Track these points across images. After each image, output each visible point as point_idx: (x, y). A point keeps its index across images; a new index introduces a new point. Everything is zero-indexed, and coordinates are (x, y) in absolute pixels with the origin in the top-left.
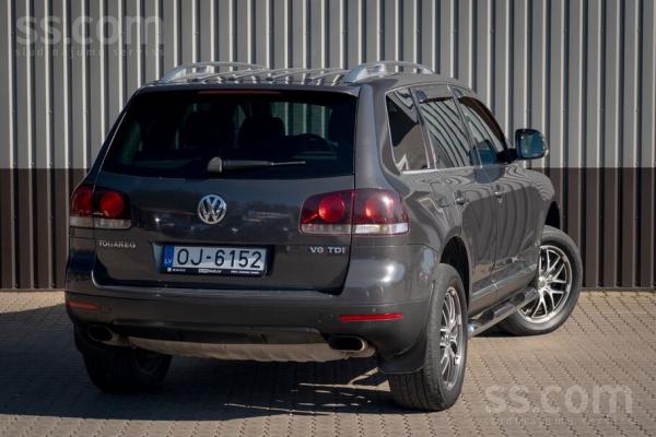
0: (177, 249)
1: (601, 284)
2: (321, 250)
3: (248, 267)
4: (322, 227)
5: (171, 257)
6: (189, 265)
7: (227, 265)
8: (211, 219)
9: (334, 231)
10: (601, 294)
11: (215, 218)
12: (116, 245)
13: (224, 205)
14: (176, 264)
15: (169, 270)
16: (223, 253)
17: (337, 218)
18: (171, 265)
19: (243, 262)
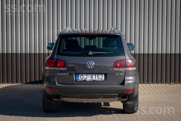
0: (80, 75)
1: (157, 82)
2: (118, 74)
3: (100, 79)
4: (118, 68)
5: (79, 77)
6: (84, 79)
7: (94, 79)
8: (90, 67)
9: (121, 69)
10: (157, 85)
11: (91, 67)
12: (63, 74)
13: (94, 63)
14: (80, 79)
15: (78, 80)
16: (93, 75)
17: (121, 66)
18: (79, 79)
19: (98, 78)
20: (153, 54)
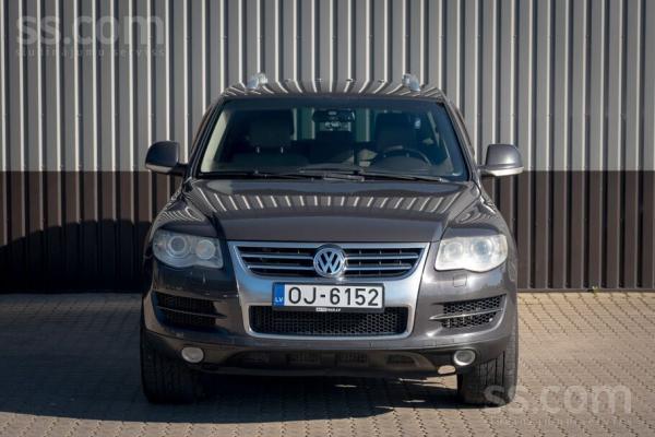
20: (606, 173)
